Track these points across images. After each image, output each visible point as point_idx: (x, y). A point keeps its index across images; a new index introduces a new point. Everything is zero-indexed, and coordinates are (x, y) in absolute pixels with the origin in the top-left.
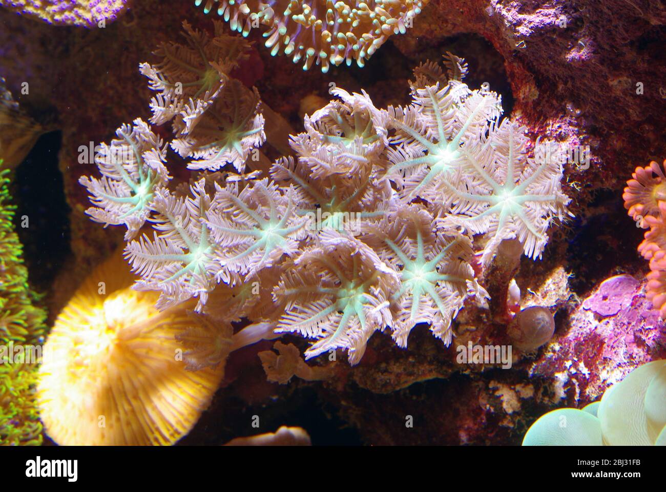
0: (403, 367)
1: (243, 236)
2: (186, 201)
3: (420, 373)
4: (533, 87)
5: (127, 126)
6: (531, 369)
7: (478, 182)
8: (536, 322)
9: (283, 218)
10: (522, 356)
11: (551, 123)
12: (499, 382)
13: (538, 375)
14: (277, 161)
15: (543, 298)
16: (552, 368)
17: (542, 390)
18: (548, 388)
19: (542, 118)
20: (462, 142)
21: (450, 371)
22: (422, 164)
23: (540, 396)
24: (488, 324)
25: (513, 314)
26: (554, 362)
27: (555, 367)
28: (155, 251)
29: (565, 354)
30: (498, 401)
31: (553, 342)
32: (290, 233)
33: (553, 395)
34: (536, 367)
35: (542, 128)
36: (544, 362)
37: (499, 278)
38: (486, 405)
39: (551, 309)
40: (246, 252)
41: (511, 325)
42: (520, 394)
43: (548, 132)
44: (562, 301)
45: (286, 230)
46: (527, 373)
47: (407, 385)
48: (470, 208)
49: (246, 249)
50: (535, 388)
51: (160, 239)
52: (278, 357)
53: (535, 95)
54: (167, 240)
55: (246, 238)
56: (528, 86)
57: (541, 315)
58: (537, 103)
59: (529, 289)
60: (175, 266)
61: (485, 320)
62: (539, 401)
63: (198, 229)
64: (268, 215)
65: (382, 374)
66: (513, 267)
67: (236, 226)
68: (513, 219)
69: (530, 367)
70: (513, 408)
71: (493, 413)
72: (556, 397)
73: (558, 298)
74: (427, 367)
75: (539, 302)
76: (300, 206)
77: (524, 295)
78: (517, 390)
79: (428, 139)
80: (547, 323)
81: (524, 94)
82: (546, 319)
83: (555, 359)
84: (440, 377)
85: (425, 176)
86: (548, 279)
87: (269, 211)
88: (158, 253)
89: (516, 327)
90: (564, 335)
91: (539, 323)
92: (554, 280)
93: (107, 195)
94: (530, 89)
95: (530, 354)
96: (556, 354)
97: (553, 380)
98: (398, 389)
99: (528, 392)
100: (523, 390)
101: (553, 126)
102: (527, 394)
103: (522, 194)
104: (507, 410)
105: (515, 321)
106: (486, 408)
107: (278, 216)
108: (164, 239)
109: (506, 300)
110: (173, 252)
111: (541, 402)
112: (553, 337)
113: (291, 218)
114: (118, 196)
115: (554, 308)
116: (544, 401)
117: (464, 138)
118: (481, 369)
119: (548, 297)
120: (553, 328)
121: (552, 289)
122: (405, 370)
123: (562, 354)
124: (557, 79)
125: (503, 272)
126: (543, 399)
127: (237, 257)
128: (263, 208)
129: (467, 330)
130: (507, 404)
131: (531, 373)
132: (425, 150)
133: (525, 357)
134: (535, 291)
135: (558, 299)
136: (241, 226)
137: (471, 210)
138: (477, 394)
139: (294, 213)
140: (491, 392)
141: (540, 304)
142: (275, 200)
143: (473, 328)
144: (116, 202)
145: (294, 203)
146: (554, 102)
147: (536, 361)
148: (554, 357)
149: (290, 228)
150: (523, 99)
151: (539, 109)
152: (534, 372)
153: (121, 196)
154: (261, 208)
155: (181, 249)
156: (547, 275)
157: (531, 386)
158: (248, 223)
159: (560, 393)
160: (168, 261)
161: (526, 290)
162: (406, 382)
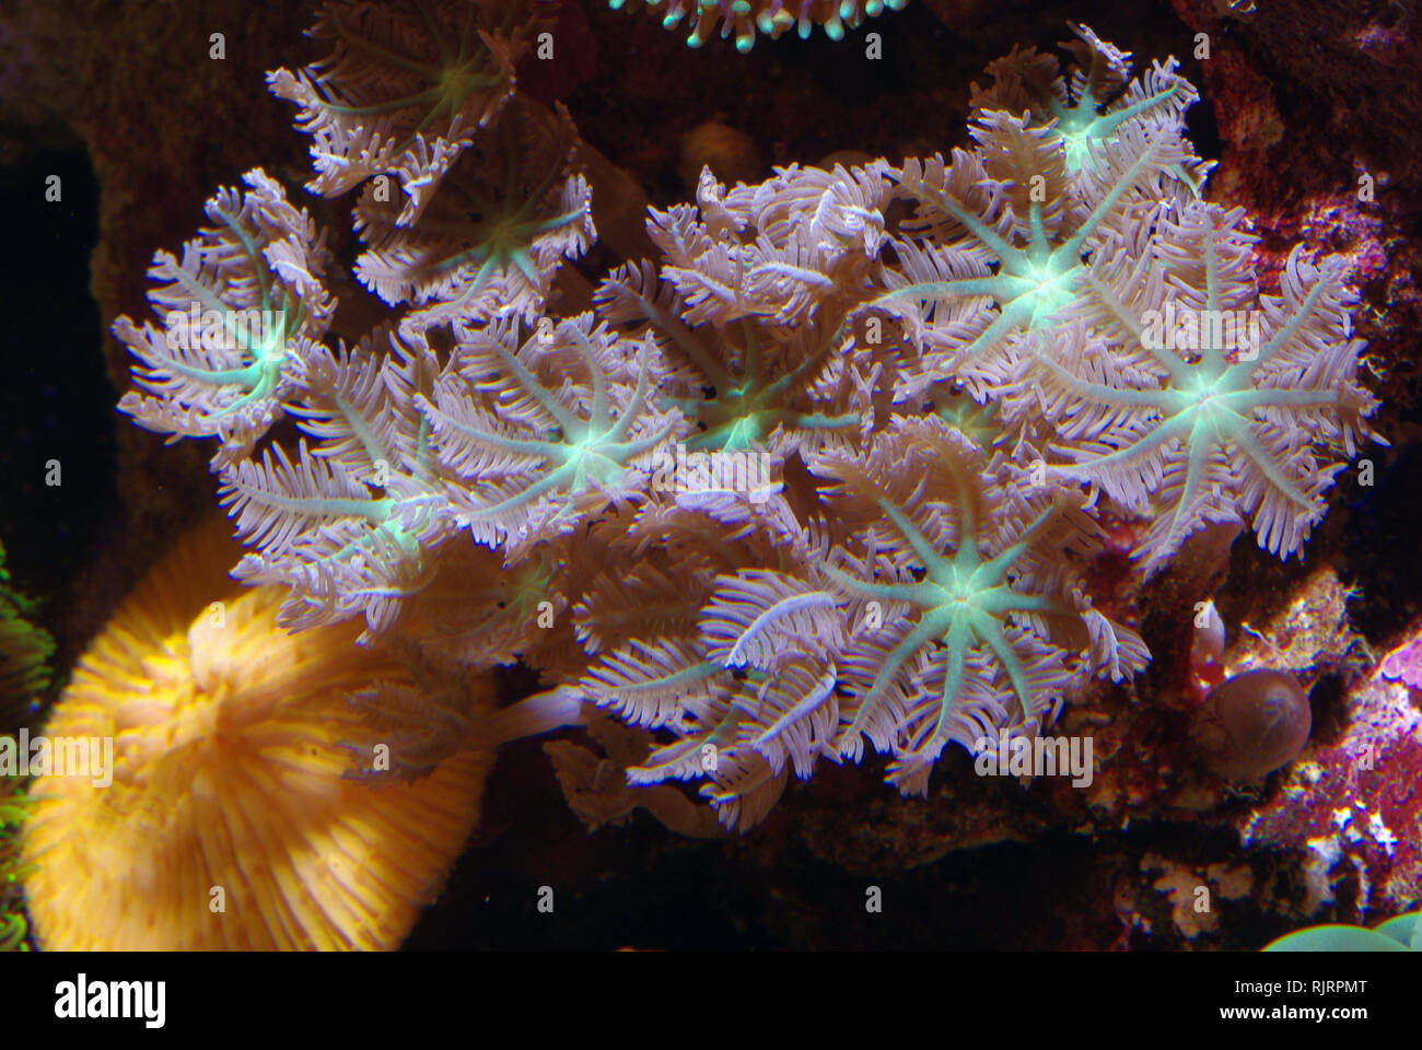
0: (925, 811)
1: (520, 454)
2: (384, 369)
3: (968, 828)
4: (1270, 111)
5: (230, 193)
6: (1248, 827)
7: (1132, 357)
8: (1266, 709)
9: (623, 416)
10: (1225, 792)
11: (1313, 205)
12: (1166, 857)
13: (1264, 844)
14: (613, 272)
15: (1282, 647)
16: (1300, 825)
17: (1273, 882)
18: (1290, 876)
19: (1291, 192)
20: (1088, 249)
21: (1043, 825)
22: (981, 296)
23: (1268, 895)
24: (1141, 709)
25: (1204, 684)
26: (1305, 811)
27: (1307, 823)
28: (300, 488)
29: (1333, 792)
30: (1161, 906)
31: (1306, 761)
32: (637, 454)
33: (1300, 893)
34: (1259, 820)
35: (1290, 216)
36: (1280, 810)
37: (1175, 596)
38: (1130, 913)
39: (1301, 676)
40: (523, 494)
41: (1202, 715)
42: (1218, 890)
43: (1305, 228)
44: (1330, 656)
45: (626, 446)
46: (1237, 836)
47: (931, 858)
48: (1111, 422)
49: (524, 488)
50: (1256, 874)
51: (315, 457)
52: (602, 763)
53: (1276, 134)
54: (331, 462)
55: (525, 461)
56: (1257, 112)
57: (1278, 693)
58: (1277, 154)
59: (1245, 625)
60: (345, 529)
61: (1135, 700)
62: (1265, 909)
63: (410, 440)
64: (587, 407)
65: (873, 826)
66: (1212, 569)
67: (506, 428)
68: (1223, 452)
69: (1245, 822)
70: (1200, 925)
71: (1148, 935)
72: (1310, 899)
73: (1318, 648)
74: (986, 813)
75: (1271, 658)
76: (665, 388)
77: (1233, 639)
78: (1210, 878)
79: (1003, 233)
80: (1292, 713)
81: (1247, 129)
82: (1290, 702)
83: (1309, 803)
84: (1019, 839)
85: (984, 328)
86: (1297, 599)
87: (590, 396)
88: (307, 493)
89: (1211, 720)
90: (1332, 744)
91: (1271, 714)
92: (1312, 602)
93: (184, 367)
94: (1262, 119)
95: (1247, 790)
96: (1311, 792)
97: (1305, 855)
98: (911, 865)
99: (1238, 885)
100: (1227, 879)
101: (1320, 214)
102: (1236, 891)
103: (1244, 387)
104: (1183, 928)
105: (1211, 706)
106: (1130, 921)
107: (611, 412)
108: (325, 458)
109: (1188, 652)
110: (344, 492)
111: (1272, 912)
112: (1305, 749)
113: (644, 418)
114: (212, 367)
115: (1309, 674)
116: (1278, 910)
117: (1094, 241)
118: (1122, 822)
119: (1293, 646)
120: (1306, 726)
121: (1306, 626)
122: (929, 818)
123: (1327, 791)
124: (1333, 94)
125: (1186, 582)
126: (1275, 905)
127: (499, 506)
128: (576, 388)
129: (1089, 723)
130: (1185, 915)
131: (1247, 837)
132: (993, 261)
133: (1232, 795)
134: (1260, 629)
135: (1320, 653)
136: (516, 430)
137: (1112, 429)
138: (1108, 884)
139: (650, 405)
140: (1145, 882)
141: (1273, 662)
142: (606, 371)
143: (1104, 718)
144: (205, 382)
145: (652, 381)
146: (1324, 152)
147: (1259, 805)
148: (1306, 798)
149: (638, 441)
150: (1244, 142)
151: (1283, 168)
152: (1254, 835)
153: (219, 367)
154: (570, 387)
155: (365, 487)
156: (1294, 590)
157: (1247, 870)
158: (536, 424)
159: (1319, 890)
160: (330, 516)
161: (1239, 628)
162: (931, 849)
